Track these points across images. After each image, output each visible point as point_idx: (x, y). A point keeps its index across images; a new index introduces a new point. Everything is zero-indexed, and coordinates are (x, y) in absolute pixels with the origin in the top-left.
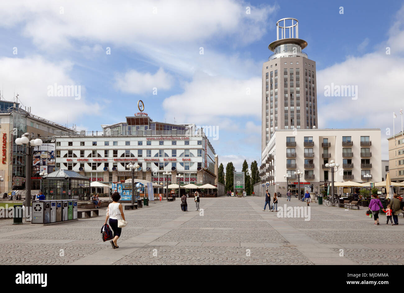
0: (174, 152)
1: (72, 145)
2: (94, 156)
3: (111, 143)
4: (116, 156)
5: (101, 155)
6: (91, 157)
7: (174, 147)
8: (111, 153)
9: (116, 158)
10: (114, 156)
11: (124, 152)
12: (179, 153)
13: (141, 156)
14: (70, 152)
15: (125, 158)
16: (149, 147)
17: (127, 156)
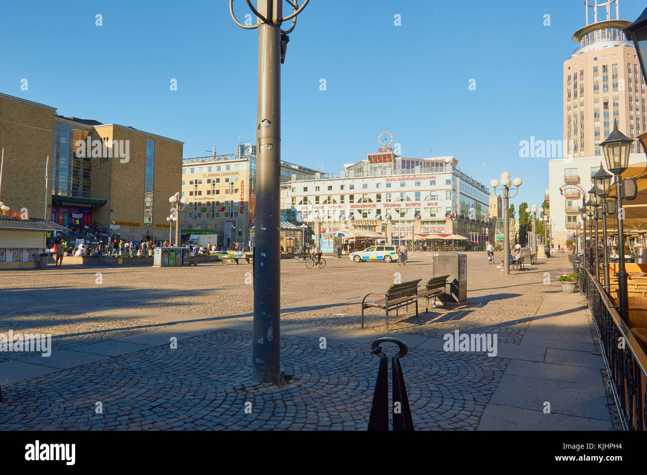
0: (418, 194)
1: (307, 191)
2: (329, 203)
3: (347, 188)
4: (353, 202)
5: (337, 201)
6: (326, 203)
7: (417, 188)
8: (347, 198)
9: (352, 204)
10: (351, 202)
11: (361, 196)
12: (423, 195)
13: (380, 201)
14: (305, 199)
15: (362, 204)
16: (389, 189)
17: (364, 202)
